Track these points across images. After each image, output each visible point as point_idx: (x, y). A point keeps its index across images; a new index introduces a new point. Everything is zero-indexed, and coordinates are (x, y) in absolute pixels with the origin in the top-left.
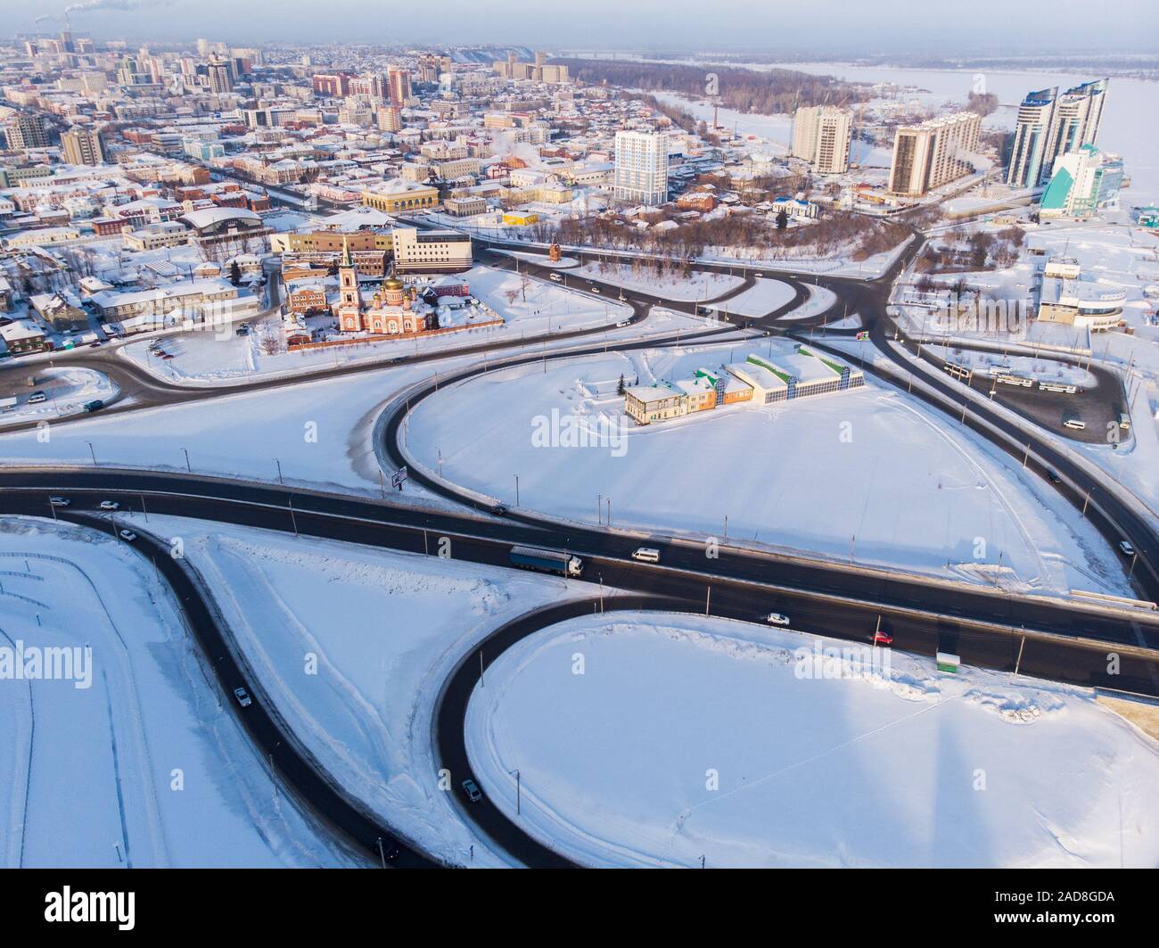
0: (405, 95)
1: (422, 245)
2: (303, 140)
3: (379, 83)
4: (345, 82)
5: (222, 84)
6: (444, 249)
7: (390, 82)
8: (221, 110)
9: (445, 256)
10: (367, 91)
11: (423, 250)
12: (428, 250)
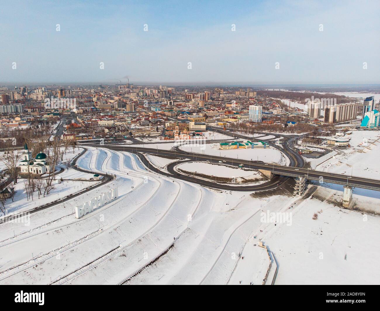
0: (208, 99)
1: (195, 125)
2: (179, 108)
3: (202, 97)
4: (194, 95)
5: (163, 95)
6: (200, 126)
7: (204, 96)
8: (162, 102)
9: (200, 128)
10: (199, 98)
11: (195, 126)
12: (197, 126)
